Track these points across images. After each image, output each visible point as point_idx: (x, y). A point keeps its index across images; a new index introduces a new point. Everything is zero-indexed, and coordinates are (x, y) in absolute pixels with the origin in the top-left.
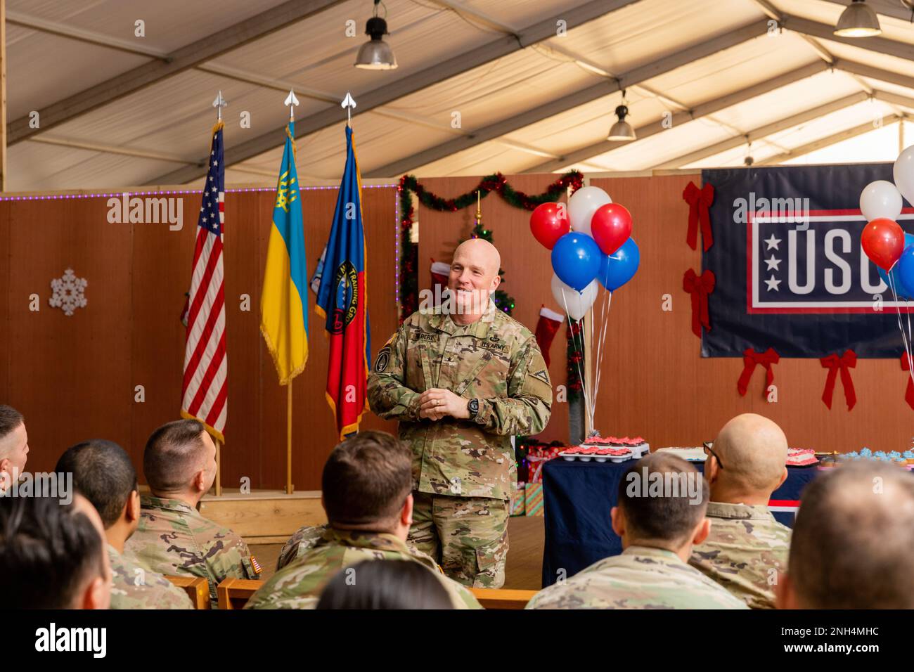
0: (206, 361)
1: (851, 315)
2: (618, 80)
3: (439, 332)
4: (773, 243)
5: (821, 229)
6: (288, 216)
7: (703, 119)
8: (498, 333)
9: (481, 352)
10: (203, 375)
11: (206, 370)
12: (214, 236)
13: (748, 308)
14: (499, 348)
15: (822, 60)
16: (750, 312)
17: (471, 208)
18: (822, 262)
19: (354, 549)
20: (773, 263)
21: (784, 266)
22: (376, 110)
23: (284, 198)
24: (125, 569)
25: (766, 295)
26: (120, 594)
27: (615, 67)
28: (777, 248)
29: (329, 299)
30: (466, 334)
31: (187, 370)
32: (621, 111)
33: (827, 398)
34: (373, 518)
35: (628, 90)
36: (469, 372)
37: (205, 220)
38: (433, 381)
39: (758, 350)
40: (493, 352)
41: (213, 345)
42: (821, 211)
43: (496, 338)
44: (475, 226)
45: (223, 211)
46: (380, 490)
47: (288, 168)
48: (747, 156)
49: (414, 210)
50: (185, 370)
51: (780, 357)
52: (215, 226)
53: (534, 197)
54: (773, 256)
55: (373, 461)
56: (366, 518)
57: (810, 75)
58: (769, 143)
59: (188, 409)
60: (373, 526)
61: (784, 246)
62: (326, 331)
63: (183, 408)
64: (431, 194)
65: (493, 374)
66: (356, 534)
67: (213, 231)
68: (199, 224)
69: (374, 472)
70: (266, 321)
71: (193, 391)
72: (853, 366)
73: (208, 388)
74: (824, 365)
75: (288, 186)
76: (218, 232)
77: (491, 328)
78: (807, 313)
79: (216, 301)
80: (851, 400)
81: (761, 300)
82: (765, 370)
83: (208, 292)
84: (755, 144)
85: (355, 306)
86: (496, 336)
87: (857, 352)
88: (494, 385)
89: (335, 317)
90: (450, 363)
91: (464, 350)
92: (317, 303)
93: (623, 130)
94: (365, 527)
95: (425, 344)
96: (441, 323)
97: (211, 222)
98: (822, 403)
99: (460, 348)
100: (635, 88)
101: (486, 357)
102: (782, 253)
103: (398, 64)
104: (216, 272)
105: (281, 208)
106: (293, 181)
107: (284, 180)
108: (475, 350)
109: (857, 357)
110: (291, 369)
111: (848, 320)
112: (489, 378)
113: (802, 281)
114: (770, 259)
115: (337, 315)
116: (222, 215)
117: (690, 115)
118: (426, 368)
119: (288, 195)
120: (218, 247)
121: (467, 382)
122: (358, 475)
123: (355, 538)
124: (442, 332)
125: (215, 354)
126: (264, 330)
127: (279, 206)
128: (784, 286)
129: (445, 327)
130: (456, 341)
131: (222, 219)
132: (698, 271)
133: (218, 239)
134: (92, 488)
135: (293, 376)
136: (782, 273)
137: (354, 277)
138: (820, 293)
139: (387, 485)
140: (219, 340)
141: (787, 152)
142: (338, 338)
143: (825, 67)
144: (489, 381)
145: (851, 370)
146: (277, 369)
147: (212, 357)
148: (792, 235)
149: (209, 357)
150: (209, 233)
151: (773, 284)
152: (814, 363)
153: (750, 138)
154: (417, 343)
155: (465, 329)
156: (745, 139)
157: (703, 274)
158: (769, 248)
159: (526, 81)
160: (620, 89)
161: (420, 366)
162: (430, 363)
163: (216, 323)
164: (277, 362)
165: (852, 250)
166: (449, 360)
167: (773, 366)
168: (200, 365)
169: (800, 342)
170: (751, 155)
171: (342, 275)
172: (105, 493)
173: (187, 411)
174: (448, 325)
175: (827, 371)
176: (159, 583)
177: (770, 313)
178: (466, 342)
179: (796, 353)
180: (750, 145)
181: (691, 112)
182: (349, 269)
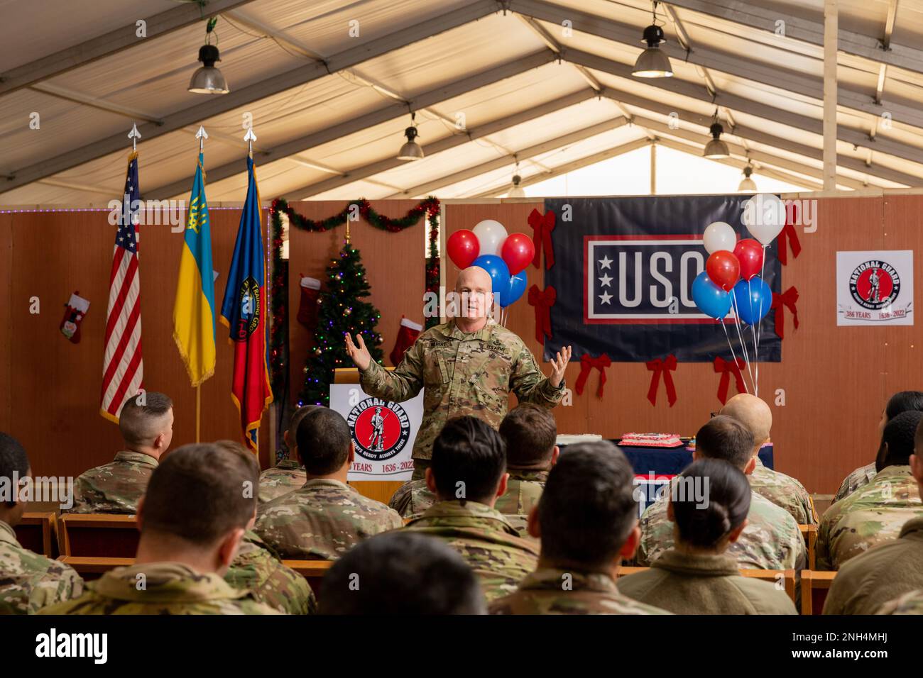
0: (123, 366)
1: (672, 326)
2: (409, 103)
3: (449, 339)
4: (606, 263)
5: (647, 252)
6: (199, 237)
7: (479, 141)
8: (499, 338)
9: (487, 352)
10: (121, 379)
11: (123, 374)
12: (131, 254)
13: (585, 319)
14: (501, 350)
15: (591, 88)
16: (586, 322)
17: (338, 229)
18: (648, 280)
19: (525, 481)
20: (606, 280)
21: (615, 283)
22: (186, 129)
23: (195, 221)
24: (358, 500)
25: (600, 308)
26: (360, 518)
27: (405, 92)
28: (609, 267)
29: (232, 311)
30: (474, 338)
31: (106, 374)
32: (411, 133)
33: (652, 396)
34: (538, 461)
35: (417, 113)
36: (479, 367)
37: (121, 239)
38: (448, 375)
39: (593, 355)
40: (496, 352)
41: (130, 351)
42: (647, 236)
43: (498, 342)
44: (344, 245)
45: (138, 231)
46: (543, 443)
47: (199, 194)
48: (515, 174)
49: (284, 230)
50: (104, 374)
51: (612, 361)
52: (132, 245)
53: (396, 220)
54: (606, 275)
55: (537, 423)
56: (534, 461)
57: (579, 102)
58: (535, 163)
59: (107, 408)
60: (538, 466)
61: (615, 265)
62: (230, 339)
63: (103, 408)
64: (301, 216)
65: (498, 369)
66: (526, 472)
67: (130, 249)
68: (116, 243)
69: (539, 430)
70: (179, 330)
71: (112, 393)
72: (674, 369)
73: (126, 389)
74: (649, 368)
75: (199, 210)
76: (134, 250)
77: (493, 335)
78: (635, 323)
79: (133, 312)
80: (672, 398)
81: (595, 312)
82: (599, 373)
83: (125, 303)
84: (522, 163)
85: (258, 317)
86: (498, 340)
87: (677, 357)
88: (498, 378)
89: (240, 327)
90: (463, 361)
91: (472, 351)
92: (222, 314)
93: (413, 151)
94: (533, 467)
95: (440, 349)
96: (451, 332)
97: (127, 241)
98: (648, 401)
99: (470, 350)
100: (423, 111)
101: (492, 356)
102: (614, 272)
103: (229, 89)
104: (132, 286)
105: (192, 229)
106: (203, 206)
107: (194, 205)
108: (482, 351)
109: (676, 361)
110: (203, 372)
111: (670, 329)
112: (494, 372)
113: (631, 296)
114: (603, 277)
115: (242, 325)
116: (137, 235)
117: (468, 137)
118: (442, 366)
119: (199, 219)
120: (134, 264)
121: (478, 375)
122: (529, 433)
123: (525, 475)
124: (453, 339)
125: (132, 360)
126: (177, 337)
127: (190, 228)
128: (615, 300)
129: (455, 335)
130: (466, 344)
131: (137, 239)
132: (541, 287)
133: (134, 257)
134: (330, 442)
135: (205, 379)
136: (614, 289)
137: (256, 291)
138: (646, 306)
139: (548, 439)
140: (136, 346)
141: (549, 171)
142: (242, 345)
143: (593, 94)
144: (495, 375)
145: (672, 372)
146: (188, 372)
147: (129, 362)
148: (623, 256)
149: (126, 362)
150: (126, 251)
151: (606, 298)
152: (641, 367)
153: (518, 158)
154: (433, 350)
155: (473, 335)
156: (514, 159)
157: (545, 290)
158: (603, 267)
159: (324, 103)
160: (410, 112)
161: (436, 365)
162: (445, 363)
163: (133, 332)
164: (188, 366)
165: (673, 270)
166: (462, 358)
167: (606, 368)
168: (118, 369)
169: (629, 348)
170: (519, 173)
171: (246, 290)
172: (338, 445)
173: (107, 411)
174: (457, 333)
175: (652, 373)
176: (382, 508)
177: (603, 323)
178: (475, 345)
179: (626, 358)
180: (517, 164)
181: (470, 133)
182: (251, 285)
